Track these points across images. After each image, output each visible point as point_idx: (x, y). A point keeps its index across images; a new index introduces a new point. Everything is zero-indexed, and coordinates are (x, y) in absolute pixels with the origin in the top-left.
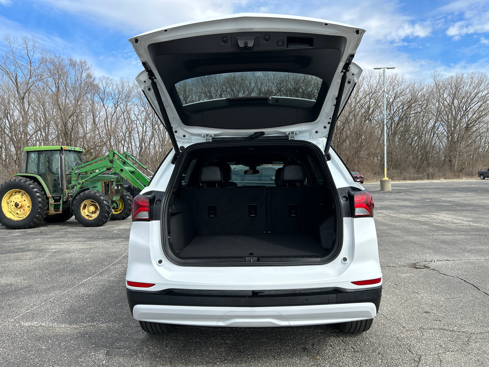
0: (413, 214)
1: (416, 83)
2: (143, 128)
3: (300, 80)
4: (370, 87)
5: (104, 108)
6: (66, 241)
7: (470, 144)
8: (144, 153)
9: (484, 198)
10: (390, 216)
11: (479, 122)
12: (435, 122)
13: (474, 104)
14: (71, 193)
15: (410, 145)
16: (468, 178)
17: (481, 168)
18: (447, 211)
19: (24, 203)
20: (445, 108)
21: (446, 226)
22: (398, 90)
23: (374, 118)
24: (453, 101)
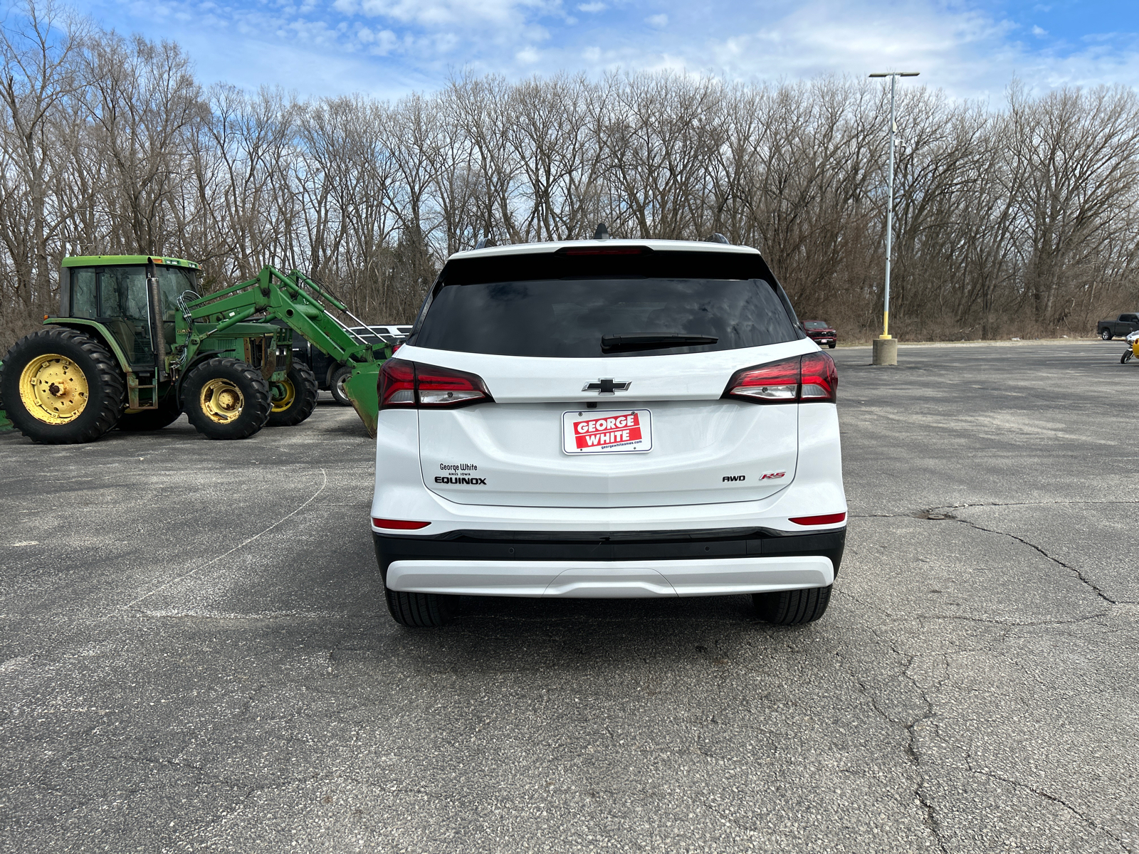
0: (939, 414)
1: (968, 109)
2: (319, 212)
3: (693, 98)
4: (861, 118)
5: (226, 164)
6: (180, 469)
7: (1086, 257)
8: (325, 272)
9: (1100, 382)
10: (888, 418)
11: (1110, 206)
12: (1009, 206)
13: (1101, 163)
14: (177, 364)
15: (948, 260)
16: (1075, 338)
17: (1105, 315)
18: (1014, 408)
19: (69, 386)
20: (1033, 171)
21: (1005, 439)
22: (927, 125)
23: (866, 193)
24: (1053, 153)
